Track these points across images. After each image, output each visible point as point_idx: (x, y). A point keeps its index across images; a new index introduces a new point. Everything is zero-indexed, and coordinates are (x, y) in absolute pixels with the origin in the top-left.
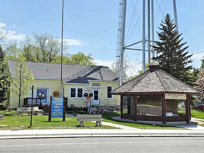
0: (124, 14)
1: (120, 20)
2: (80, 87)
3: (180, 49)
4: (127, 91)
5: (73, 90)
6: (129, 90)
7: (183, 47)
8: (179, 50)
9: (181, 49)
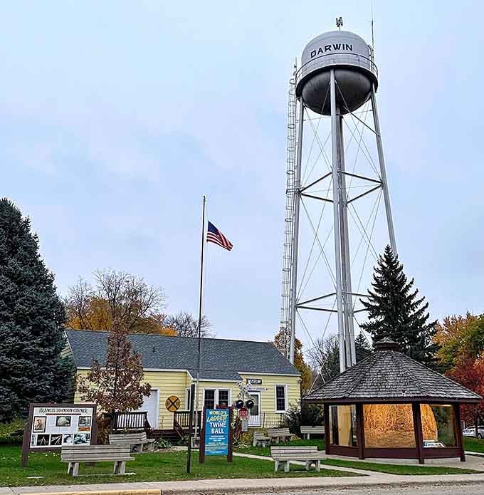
0: (295, 240)
1: (289, 252)
2: (224, 387)
3: (414, 311)
4: (346, 395)
5: (209, 394)
6: (350, 394)
7: (420, 307)
8: (412, 313)
9: (417, 310)
